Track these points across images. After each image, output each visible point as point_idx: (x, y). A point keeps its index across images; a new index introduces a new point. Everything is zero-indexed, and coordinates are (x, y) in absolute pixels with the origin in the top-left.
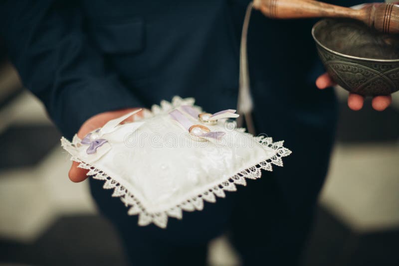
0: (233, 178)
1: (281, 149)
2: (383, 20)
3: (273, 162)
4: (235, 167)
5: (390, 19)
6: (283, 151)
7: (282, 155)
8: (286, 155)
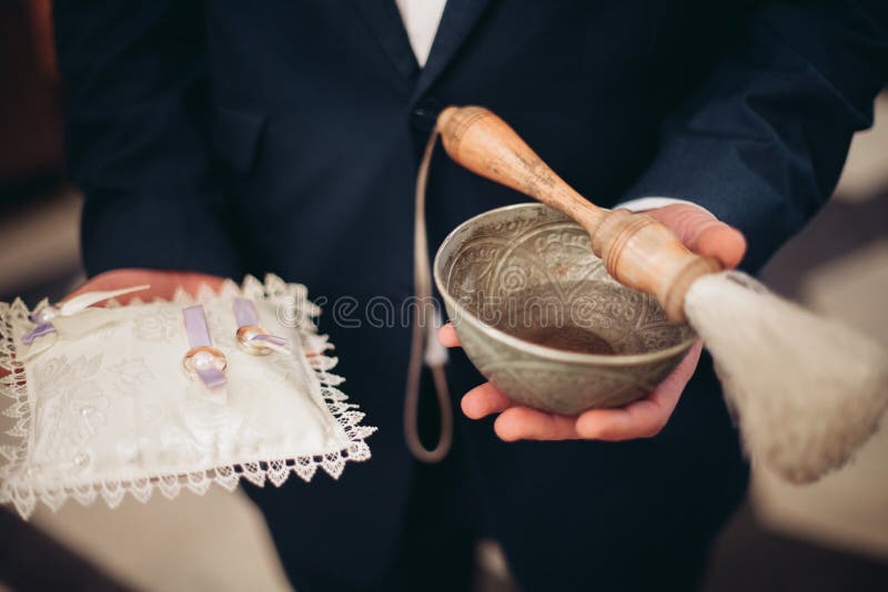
0: (219, 470)
1: (357, 443)
2: (609, 248)
3: (325, 464)
4: (236, 450)
5: (620, 252)
6: (360, 448)
7: (353, 456)
8: (358, 459)
